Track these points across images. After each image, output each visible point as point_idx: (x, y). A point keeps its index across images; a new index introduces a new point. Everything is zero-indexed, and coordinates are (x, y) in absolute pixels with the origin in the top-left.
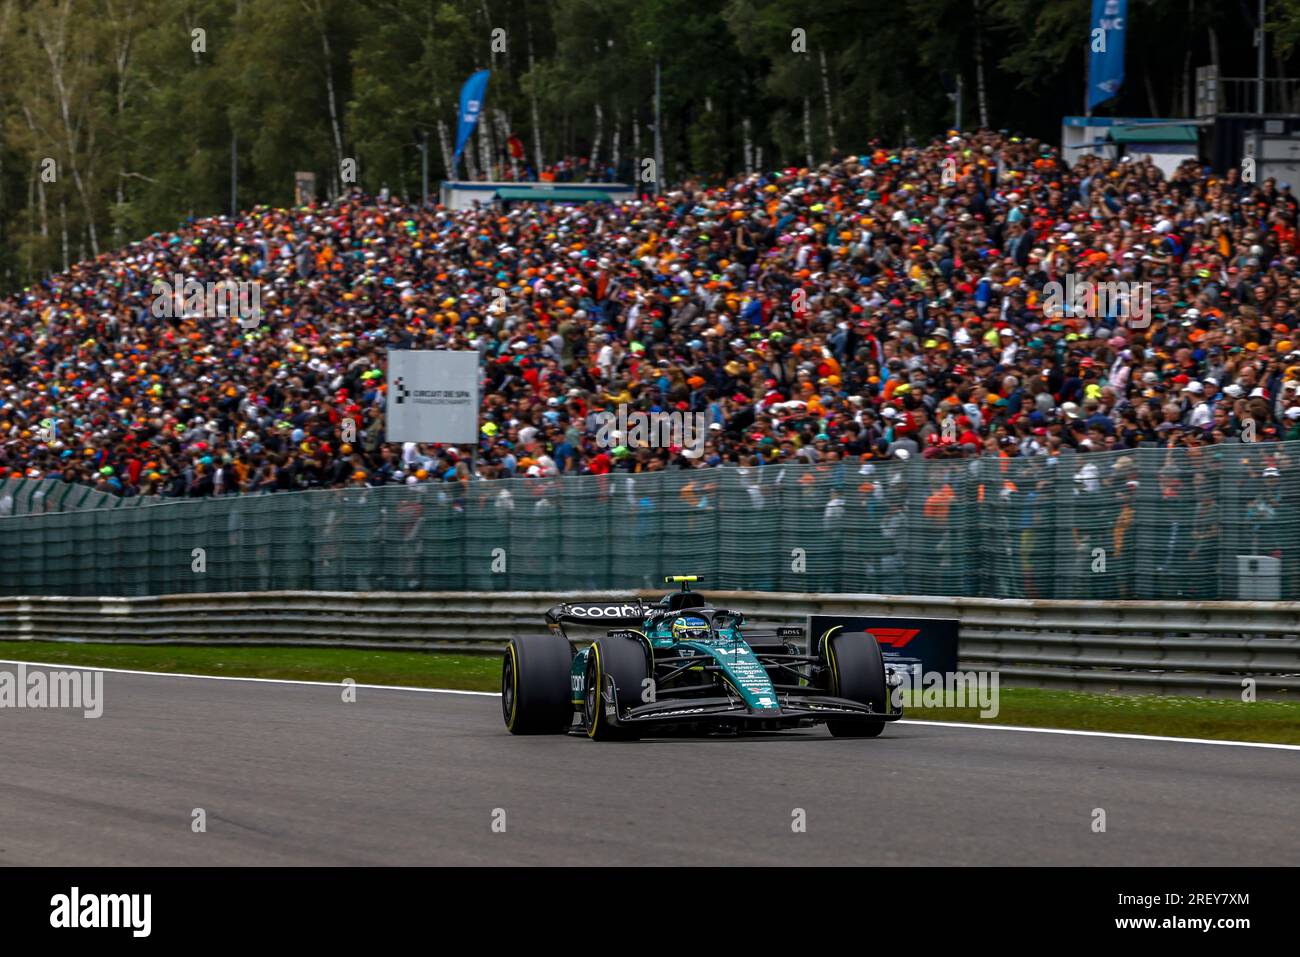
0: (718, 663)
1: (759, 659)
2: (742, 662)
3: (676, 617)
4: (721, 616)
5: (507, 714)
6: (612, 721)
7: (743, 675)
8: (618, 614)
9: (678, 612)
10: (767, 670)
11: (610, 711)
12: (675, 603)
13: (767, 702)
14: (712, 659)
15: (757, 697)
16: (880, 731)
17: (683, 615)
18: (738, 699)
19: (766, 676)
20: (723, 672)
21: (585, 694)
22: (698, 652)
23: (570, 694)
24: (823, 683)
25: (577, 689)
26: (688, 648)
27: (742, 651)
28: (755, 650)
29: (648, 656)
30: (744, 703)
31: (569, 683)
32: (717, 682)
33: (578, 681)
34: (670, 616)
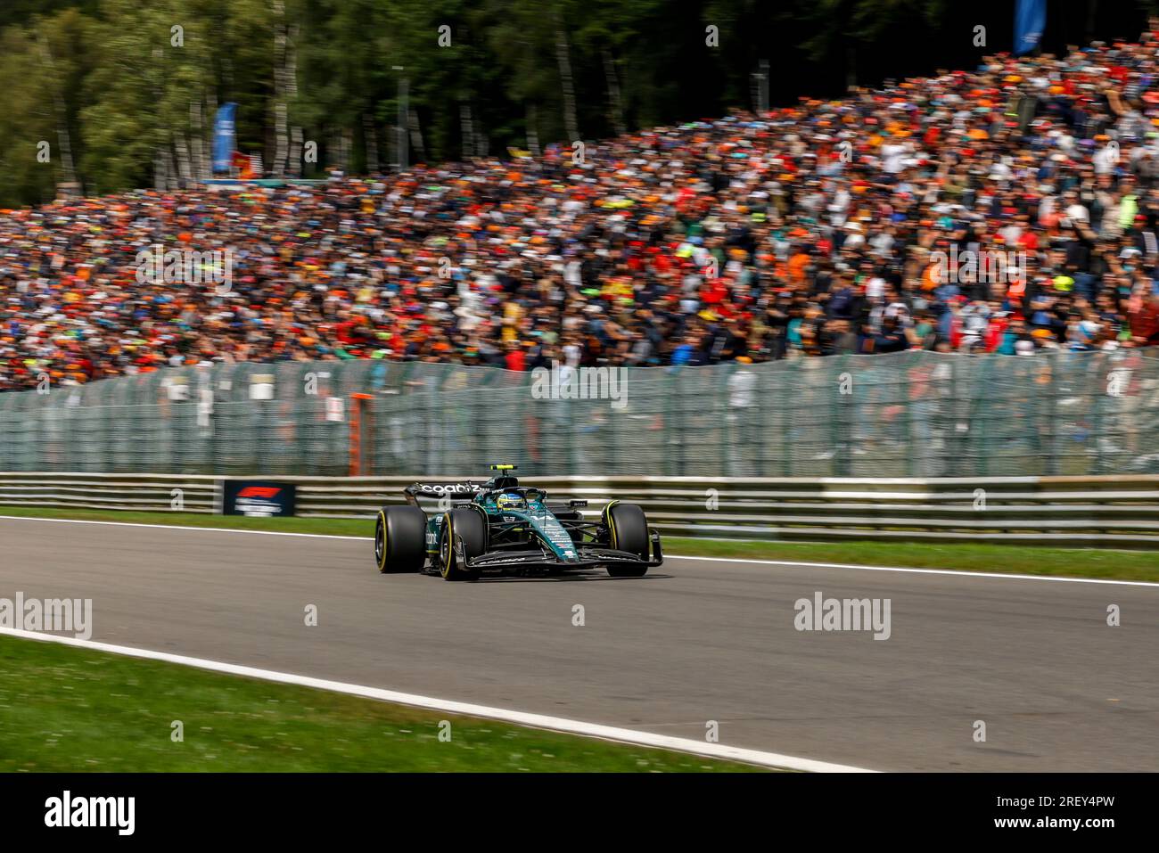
0: (532, 526)
1: (561, 523)
2: (549, 526)
3: (500, 493)
4: (532, 492)
5: (379, 559)
6: (461, 567)
7: (551, 535)
8: (455, 491)
9: (502, 490)
10: (568, 531)
11: (459, 560)
12: (498, 484)
13: (570, 554)
14: (528, 523)
15: (563, 551)
16: (645, 572)
17: (505, 492)
18: (549, 552)
19: (568, 536)
20: (536, 533)
21: (437, 547)
22: (518, 518)
23: (425, 546)
24: (604, 539)
25: (431, 543)
26: (509, 515)
27: (549, 518)
28: (558, 516)
29: (485, 521)
30: (552, 555)
31: (424, 538)
32: (531, 539)
33: (432, 538)
34: (496, 494)
